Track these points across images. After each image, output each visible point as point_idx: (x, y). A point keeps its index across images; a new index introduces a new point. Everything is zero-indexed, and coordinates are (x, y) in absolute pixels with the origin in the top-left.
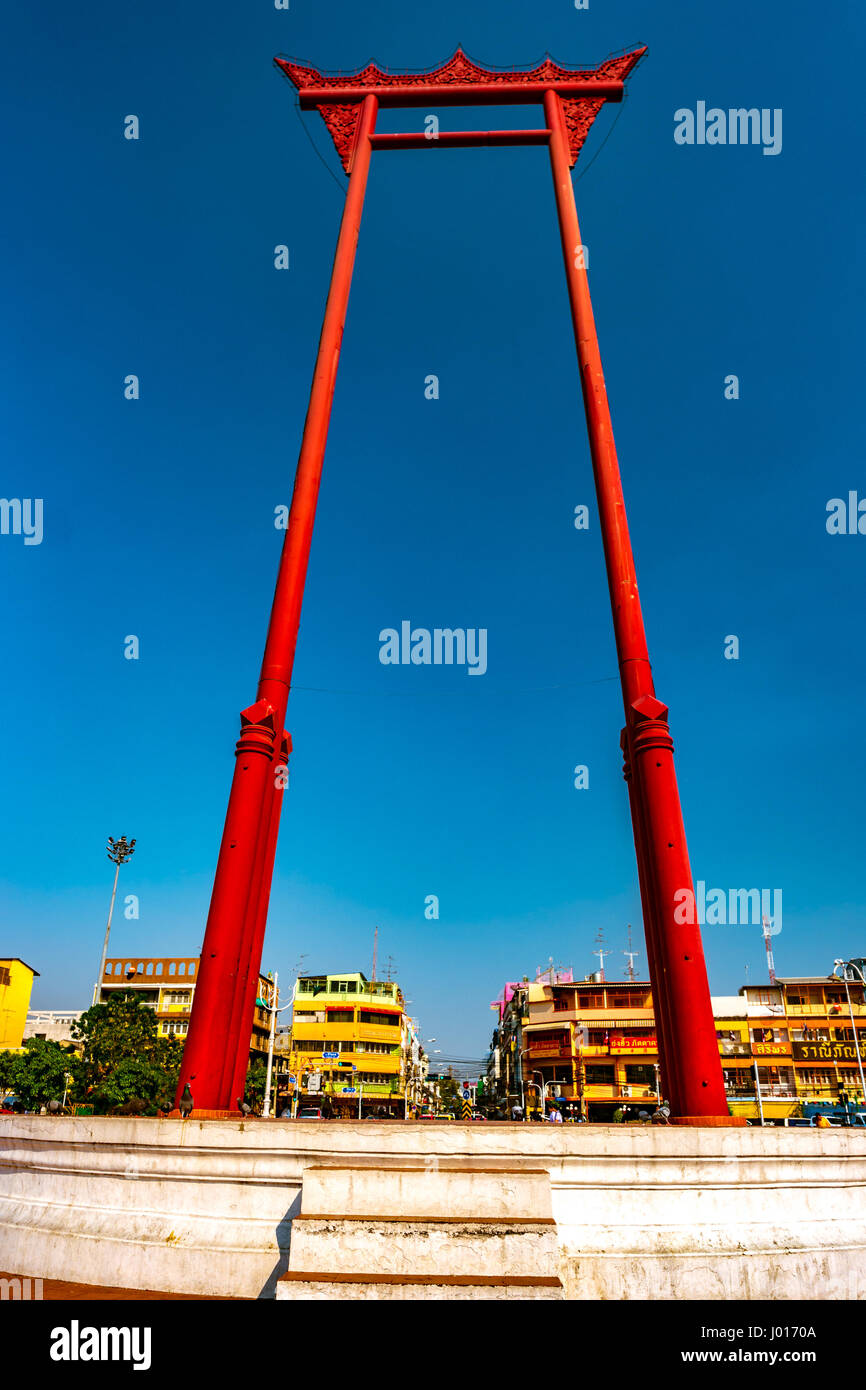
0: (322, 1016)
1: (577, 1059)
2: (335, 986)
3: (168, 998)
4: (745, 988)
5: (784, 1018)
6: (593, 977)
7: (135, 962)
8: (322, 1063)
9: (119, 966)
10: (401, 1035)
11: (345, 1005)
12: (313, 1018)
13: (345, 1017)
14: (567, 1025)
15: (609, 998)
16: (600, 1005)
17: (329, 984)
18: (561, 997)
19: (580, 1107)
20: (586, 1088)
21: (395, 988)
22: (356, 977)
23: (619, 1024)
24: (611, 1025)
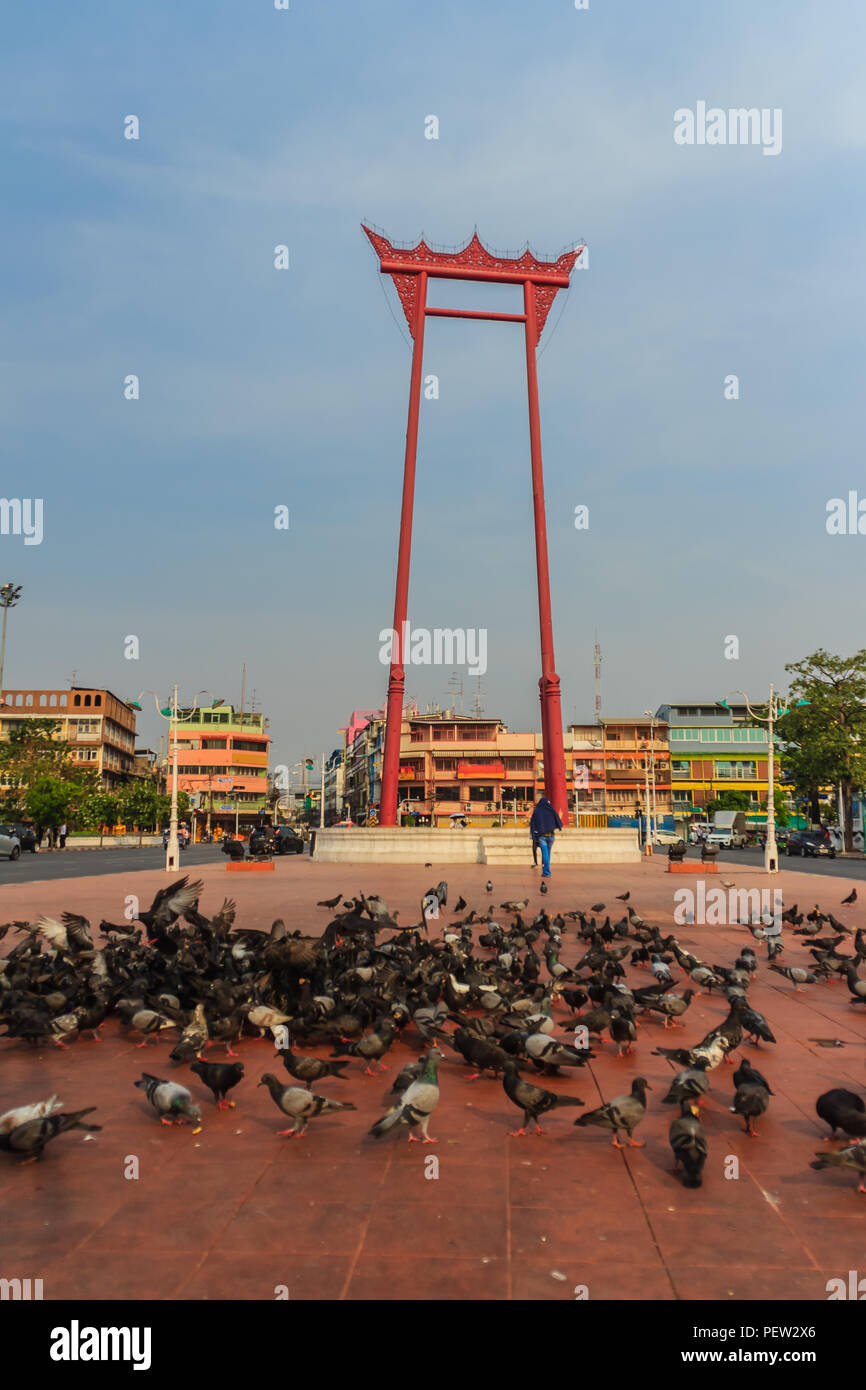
0: (198, 744)
1: (429, 781)
2: (208, 718)
4: (573, 726)
5: (602, 751)
6: (443, 714)
8: (199, 784)
10: (268, 760)
11: (218, 735)
12: (189, 746)
13: (219, 743)
14: (422, 755)
15: (459, 733)
16: (451, 738)
17: (202, 716)
18: (417, 730)
19: (430, 820)
20: (436, 805)
21: (262, 720)
22: (227, 711)
23: (466, 754)
24: (460, 754)
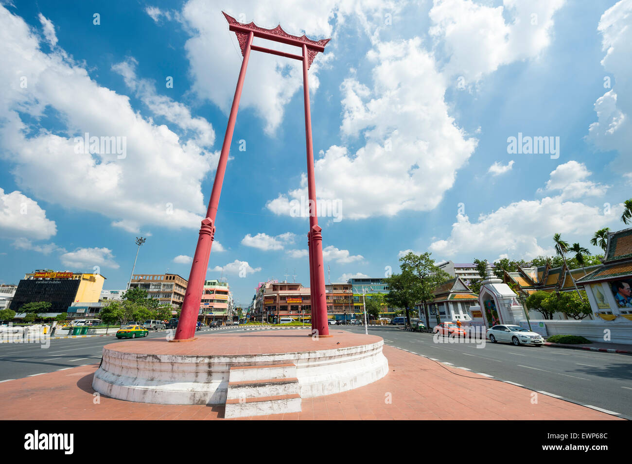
1: (278, 304)
2: (209, 284)
3: (153, 287)
5: (332, 293)
6: (284, 282)
7: (142, 276)
8: (203, 306)
9: (137, 277)
10: (228, 298)
11: (212, 289)
14: (276, 295)
15: (288, 288)
16: (285, 290)
17: (207, 283)
18: (275, 288)
19: (278, 317)
20: (279, 312)
21: (227, 284)
22: (216, 281)
24: (288, 295)
